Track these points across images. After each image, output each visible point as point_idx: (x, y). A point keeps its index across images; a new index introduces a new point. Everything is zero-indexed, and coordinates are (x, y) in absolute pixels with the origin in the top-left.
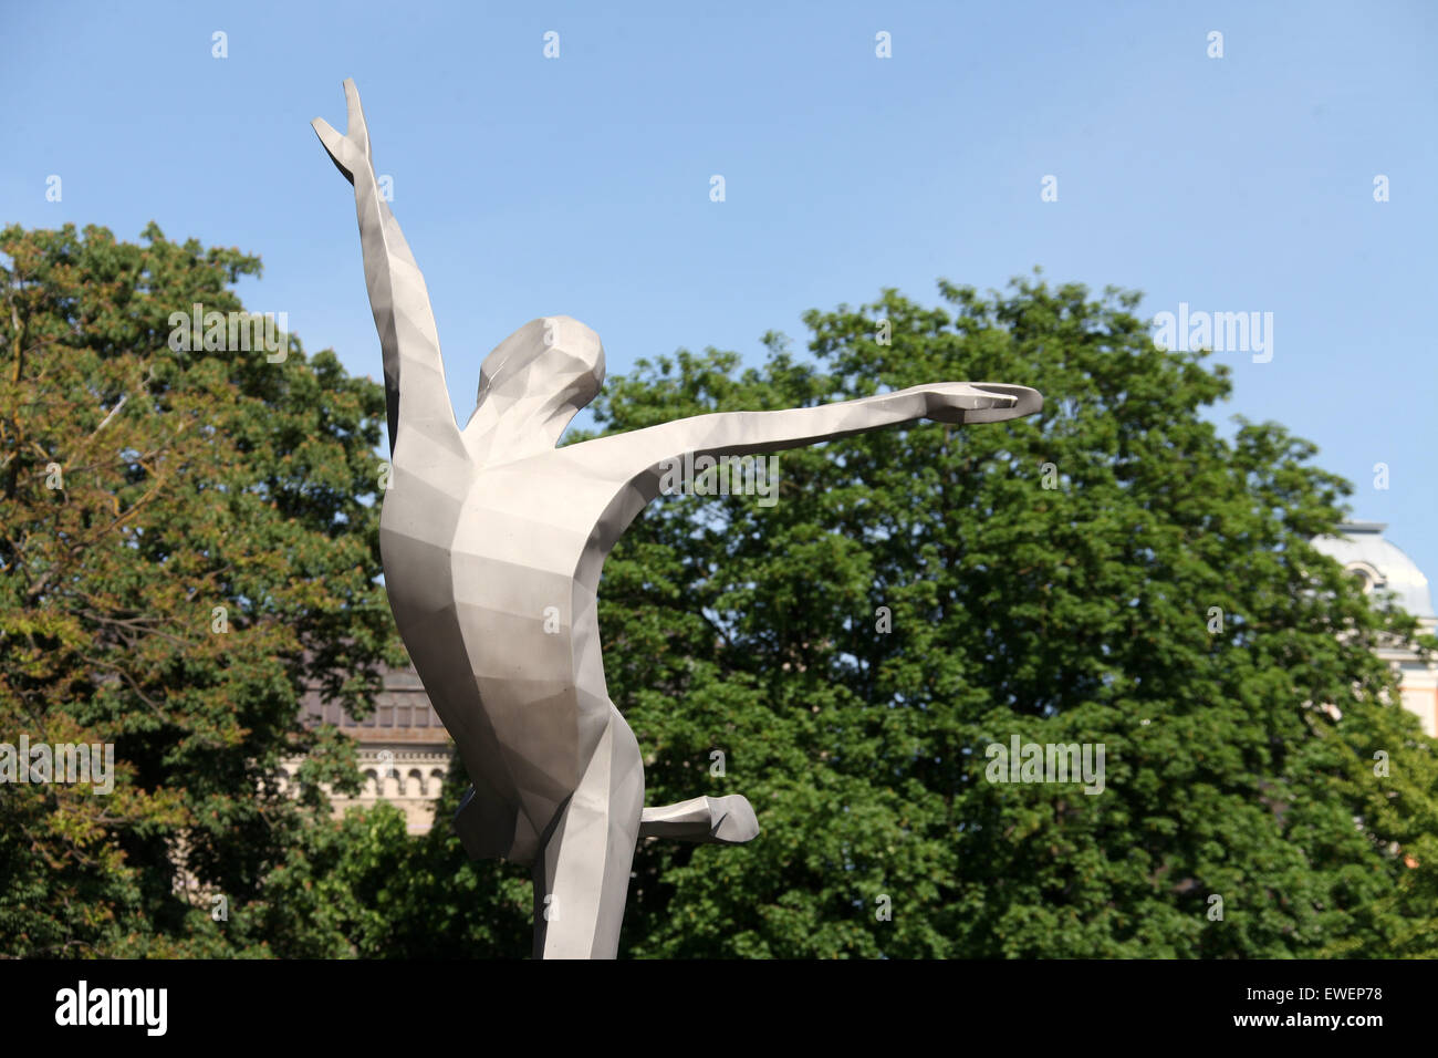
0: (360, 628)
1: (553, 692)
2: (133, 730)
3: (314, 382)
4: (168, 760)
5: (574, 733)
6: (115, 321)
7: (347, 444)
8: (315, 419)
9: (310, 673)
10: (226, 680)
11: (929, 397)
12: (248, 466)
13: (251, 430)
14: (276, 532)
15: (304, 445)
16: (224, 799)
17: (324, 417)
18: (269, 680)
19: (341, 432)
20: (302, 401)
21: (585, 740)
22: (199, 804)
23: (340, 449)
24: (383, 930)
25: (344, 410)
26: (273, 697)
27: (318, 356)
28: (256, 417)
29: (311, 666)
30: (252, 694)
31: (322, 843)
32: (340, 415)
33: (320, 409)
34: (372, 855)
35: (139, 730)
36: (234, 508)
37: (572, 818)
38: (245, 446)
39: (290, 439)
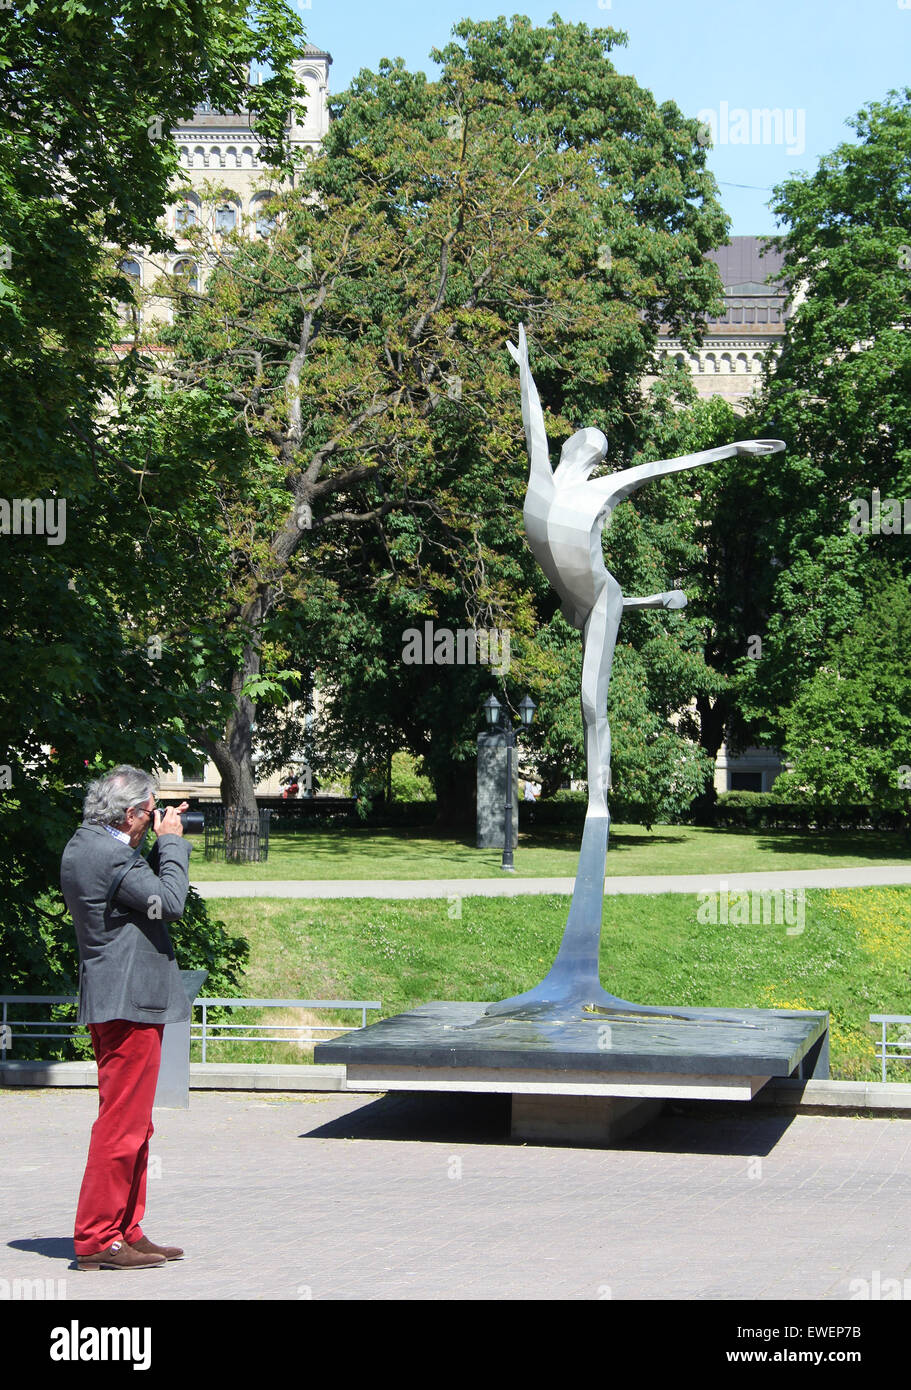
0: (691, 293)
1: (584, 572)
2: (543, 368)
3: (661, 124)
4: (566, 387)
5: (593, 586)
6: (531, 85)
7: (682, 166)
8: (661, 150)
9: (661, 318)
10: (601, 334)
11: (738, 448)
12: (617, 185)
13: (618, 160)
14: (633, 234)
15: (653, 170)
16: (602, 411)
17: (668, 147)
18: (628, 334)
19: (679, 157)
20: (655, 137)
21: (597, 589)
22: (586, 415)
23: (677, 171)
24: (717, 483)
25: (681, 143)
26: (631, 345)
27: (663, 105)
28: (623, 151)
29: (662, 313)
30: (618, 344)
31: (667, 436)
32: (678, 148)
33: (664, 141)
34: (710, 433)
35: (547, 369)
36: (606, 216)
37: (593, 616)
38: (614, 171)
39: (644, 166)
